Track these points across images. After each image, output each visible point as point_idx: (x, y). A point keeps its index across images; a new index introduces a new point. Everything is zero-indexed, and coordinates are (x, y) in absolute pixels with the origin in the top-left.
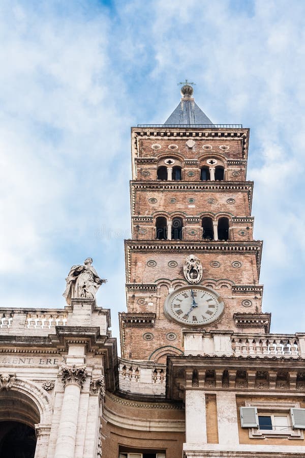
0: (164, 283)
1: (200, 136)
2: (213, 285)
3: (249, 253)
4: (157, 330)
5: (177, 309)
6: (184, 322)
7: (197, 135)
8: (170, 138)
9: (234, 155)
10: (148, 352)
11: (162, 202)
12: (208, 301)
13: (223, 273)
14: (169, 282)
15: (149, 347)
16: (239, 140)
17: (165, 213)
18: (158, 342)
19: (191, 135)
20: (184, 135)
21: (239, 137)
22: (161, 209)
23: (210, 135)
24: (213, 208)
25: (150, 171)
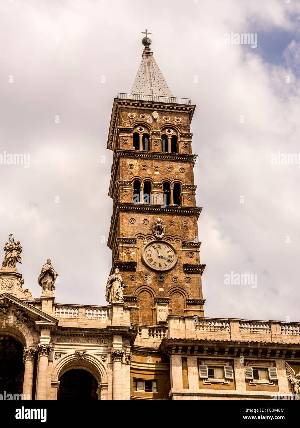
0: (141, 236)
1: (162, 108)
2: (171, 240)
3: (194, 216)
4: (138, 273)
5: (149, 258)
6: (153, 268)
7: (160, 107)
8: (141, 108)
9: (185, 127)
10: (133, 289)
11: (137, 168)
12: (168, 252)
13: (177, 230)
14: (144, 236)
15: (133, 285)
16: (188, 113)
17: (140, 178)
18: (139, 282)
19: (156, 107)
20: (151, 106)
21: (188, 111)
22: (137, 174)
23: (168, 108)
24: (171, 174)
25: (128, 138)
